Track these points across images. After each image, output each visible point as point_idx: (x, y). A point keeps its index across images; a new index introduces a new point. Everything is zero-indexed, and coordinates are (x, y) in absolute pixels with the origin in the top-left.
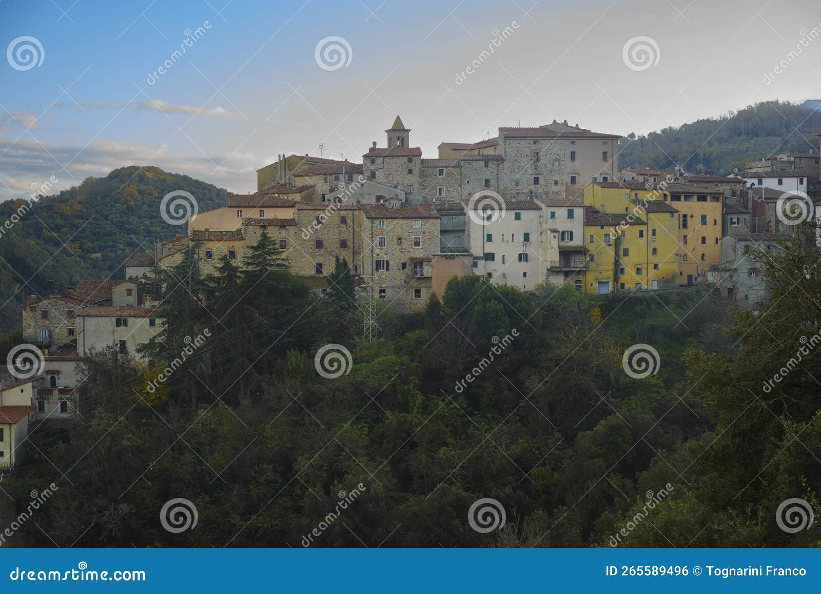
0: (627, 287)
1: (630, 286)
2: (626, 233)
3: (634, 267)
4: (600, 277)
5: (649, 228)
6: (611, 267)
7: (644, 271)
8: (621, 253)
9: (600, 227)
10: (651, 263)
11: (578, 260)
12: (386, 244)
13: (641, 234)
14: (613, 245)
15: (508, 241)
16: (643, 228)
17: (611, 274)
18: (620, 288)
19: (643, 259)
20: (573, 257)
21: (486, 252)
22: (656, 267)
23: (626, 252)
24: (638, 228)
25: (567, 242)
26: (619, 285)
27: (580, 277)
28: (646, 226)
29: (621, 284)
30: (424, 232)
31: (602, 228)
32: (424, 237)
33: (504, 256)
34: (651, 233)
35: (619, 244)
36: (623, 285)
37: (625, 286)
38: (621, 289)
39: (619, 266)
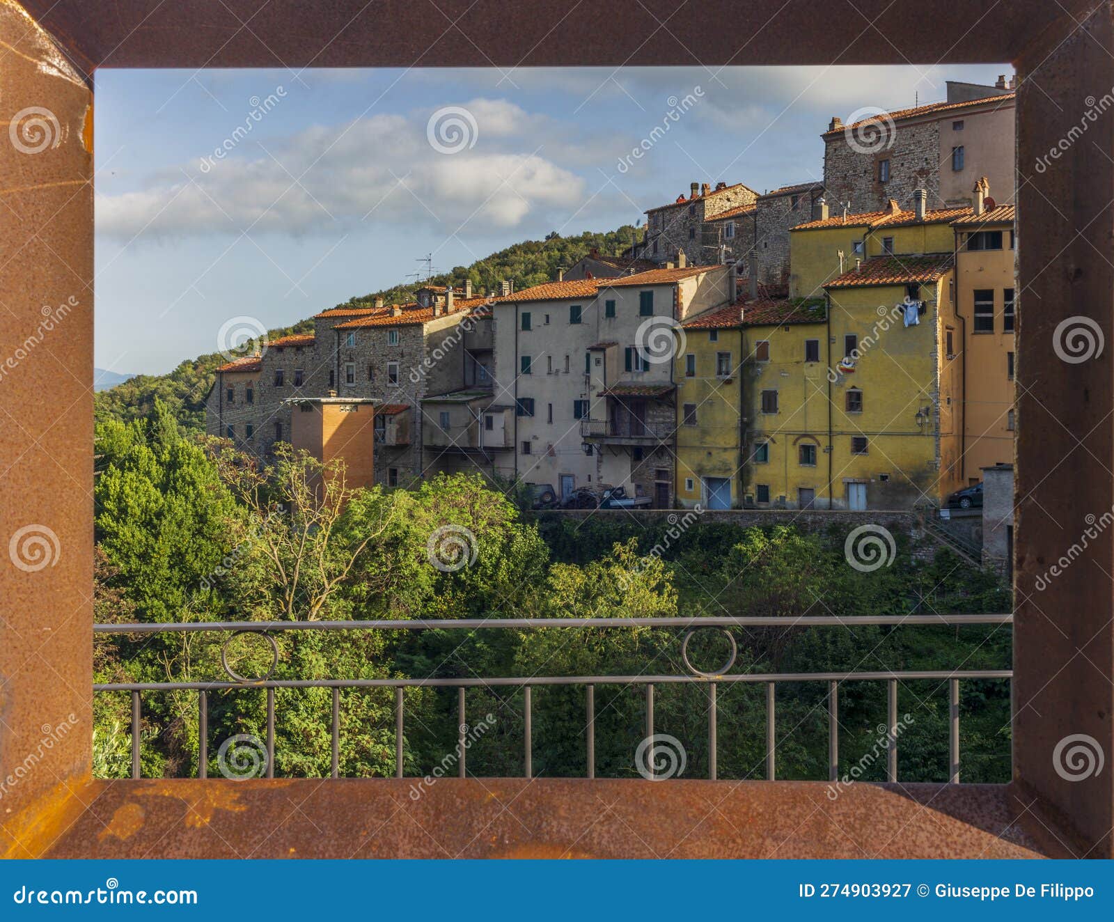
0: (775, 496)
1: (783, 494)
2: (771, 349)
3: (794, 444)
4: (708, 464)
5: (833, 335)
6: (732, 439)
7: (822, 458)
8: (758, 403)
9: (708, 335)
10: (842, 433)
11: (661, 419)
12: (355, 378)
13: (812, 352)
14: (737, 383)
15: (557, 371)
16: (818, 333)
17: (731, 457)
18: (755, 498)
19: (817, 423)
20: (651, 412)
21: (519, 397)
22: (860, 445)
23: (770, 402)
24: (804, 335)
25: (638, 375)
26: (752, 491)
27: (665, 463)
28: (824, 328)
29: (759, 486)
30: (402, 355)
31: (714, 337)
32: (402, 363)
33: (550, 405)
34: (839, 346)
35: (753, 380)
36: (764, 492)
37: (771, 494)
38: (759, 500)
39: (751, 438)
